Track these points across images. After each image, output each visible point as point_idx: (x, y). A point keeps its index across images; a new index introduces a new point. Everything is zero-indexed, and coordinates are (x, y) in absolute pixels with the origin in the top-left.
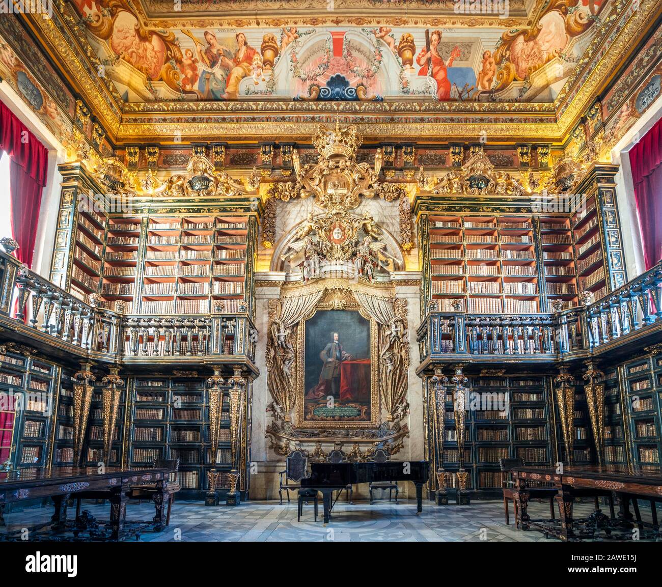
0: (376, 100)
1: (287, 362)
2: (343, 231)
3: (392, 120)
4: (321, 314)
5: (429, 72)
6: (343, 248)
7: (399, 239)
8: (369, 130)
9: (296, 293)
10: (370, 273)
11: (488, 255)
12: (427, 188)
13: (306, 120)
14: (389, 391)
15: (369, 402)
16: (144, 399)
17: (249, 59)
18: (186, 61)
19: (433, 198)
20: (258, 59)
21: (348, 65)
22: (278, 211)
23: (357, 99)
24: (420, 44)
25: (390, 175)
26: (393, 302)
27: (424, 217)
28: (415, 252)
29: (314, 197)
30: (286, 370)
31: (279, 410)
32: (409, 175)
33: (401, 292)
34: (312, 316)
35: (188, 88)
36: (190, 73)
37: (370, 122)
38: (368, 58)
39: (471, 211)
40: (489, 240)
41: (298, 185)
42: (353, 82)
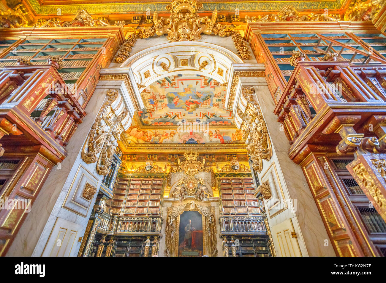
0: (202, 144)
1: (173, 232)
2: (193, 184)
3: (208, 149)
4: (186, 212)
5: (217, 137)
6: (193, 190)
7: (211, 185)
8: (201, 151)
9: (177, 204)
10: (201, 199)
11: (241, 192)
12: (220, 169)
13: (182, 149)
14: (210, 245)
15: (203, 249)
16: (120, 248)
17: (166, 135)
18: (149, 136)
19: (221, 173)
20: (169, 135)
21: (194, 136)
22: (172, 176)
23: (197, 144)
24: (214, 132)
25: (208, 164)
26: (210, 208)
27: (219, 179)
28: (217, 189)
29: (184, 171)
30: (172, 235)
31: (169, 253)
32: (214, 164)
33: (213, 204)
34: (182, 213)
35: (148, 141)
36: (149, 138)
37: (201, 149)
38: (200, 135)
39: (234, 177)
40: (240, 186)
41: (179, 168)
42: (196, 140)
